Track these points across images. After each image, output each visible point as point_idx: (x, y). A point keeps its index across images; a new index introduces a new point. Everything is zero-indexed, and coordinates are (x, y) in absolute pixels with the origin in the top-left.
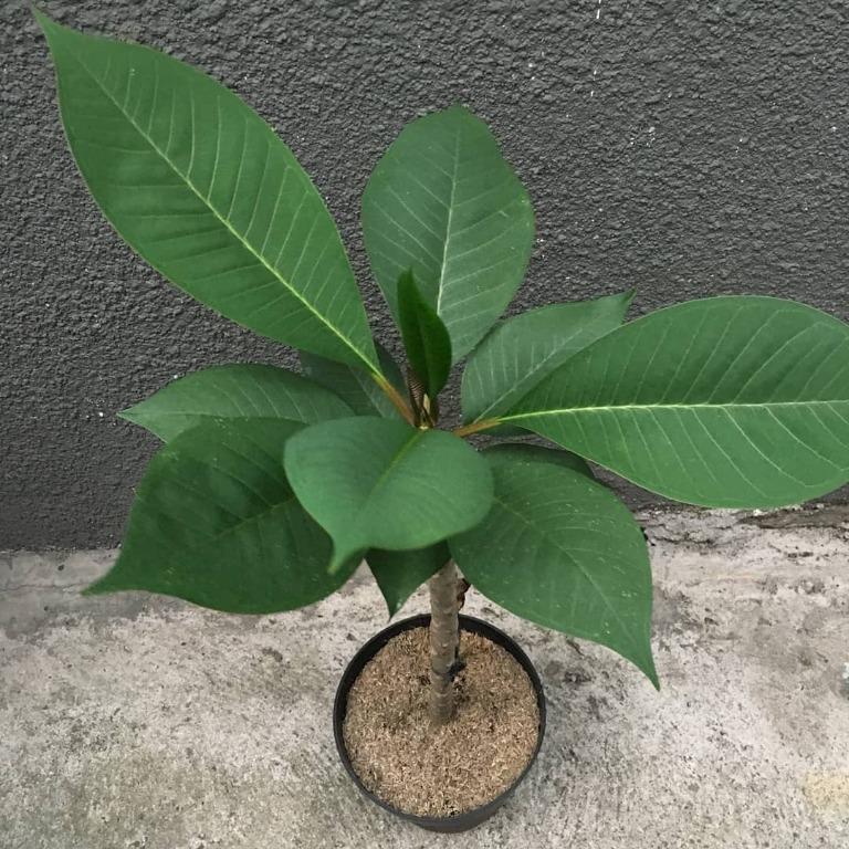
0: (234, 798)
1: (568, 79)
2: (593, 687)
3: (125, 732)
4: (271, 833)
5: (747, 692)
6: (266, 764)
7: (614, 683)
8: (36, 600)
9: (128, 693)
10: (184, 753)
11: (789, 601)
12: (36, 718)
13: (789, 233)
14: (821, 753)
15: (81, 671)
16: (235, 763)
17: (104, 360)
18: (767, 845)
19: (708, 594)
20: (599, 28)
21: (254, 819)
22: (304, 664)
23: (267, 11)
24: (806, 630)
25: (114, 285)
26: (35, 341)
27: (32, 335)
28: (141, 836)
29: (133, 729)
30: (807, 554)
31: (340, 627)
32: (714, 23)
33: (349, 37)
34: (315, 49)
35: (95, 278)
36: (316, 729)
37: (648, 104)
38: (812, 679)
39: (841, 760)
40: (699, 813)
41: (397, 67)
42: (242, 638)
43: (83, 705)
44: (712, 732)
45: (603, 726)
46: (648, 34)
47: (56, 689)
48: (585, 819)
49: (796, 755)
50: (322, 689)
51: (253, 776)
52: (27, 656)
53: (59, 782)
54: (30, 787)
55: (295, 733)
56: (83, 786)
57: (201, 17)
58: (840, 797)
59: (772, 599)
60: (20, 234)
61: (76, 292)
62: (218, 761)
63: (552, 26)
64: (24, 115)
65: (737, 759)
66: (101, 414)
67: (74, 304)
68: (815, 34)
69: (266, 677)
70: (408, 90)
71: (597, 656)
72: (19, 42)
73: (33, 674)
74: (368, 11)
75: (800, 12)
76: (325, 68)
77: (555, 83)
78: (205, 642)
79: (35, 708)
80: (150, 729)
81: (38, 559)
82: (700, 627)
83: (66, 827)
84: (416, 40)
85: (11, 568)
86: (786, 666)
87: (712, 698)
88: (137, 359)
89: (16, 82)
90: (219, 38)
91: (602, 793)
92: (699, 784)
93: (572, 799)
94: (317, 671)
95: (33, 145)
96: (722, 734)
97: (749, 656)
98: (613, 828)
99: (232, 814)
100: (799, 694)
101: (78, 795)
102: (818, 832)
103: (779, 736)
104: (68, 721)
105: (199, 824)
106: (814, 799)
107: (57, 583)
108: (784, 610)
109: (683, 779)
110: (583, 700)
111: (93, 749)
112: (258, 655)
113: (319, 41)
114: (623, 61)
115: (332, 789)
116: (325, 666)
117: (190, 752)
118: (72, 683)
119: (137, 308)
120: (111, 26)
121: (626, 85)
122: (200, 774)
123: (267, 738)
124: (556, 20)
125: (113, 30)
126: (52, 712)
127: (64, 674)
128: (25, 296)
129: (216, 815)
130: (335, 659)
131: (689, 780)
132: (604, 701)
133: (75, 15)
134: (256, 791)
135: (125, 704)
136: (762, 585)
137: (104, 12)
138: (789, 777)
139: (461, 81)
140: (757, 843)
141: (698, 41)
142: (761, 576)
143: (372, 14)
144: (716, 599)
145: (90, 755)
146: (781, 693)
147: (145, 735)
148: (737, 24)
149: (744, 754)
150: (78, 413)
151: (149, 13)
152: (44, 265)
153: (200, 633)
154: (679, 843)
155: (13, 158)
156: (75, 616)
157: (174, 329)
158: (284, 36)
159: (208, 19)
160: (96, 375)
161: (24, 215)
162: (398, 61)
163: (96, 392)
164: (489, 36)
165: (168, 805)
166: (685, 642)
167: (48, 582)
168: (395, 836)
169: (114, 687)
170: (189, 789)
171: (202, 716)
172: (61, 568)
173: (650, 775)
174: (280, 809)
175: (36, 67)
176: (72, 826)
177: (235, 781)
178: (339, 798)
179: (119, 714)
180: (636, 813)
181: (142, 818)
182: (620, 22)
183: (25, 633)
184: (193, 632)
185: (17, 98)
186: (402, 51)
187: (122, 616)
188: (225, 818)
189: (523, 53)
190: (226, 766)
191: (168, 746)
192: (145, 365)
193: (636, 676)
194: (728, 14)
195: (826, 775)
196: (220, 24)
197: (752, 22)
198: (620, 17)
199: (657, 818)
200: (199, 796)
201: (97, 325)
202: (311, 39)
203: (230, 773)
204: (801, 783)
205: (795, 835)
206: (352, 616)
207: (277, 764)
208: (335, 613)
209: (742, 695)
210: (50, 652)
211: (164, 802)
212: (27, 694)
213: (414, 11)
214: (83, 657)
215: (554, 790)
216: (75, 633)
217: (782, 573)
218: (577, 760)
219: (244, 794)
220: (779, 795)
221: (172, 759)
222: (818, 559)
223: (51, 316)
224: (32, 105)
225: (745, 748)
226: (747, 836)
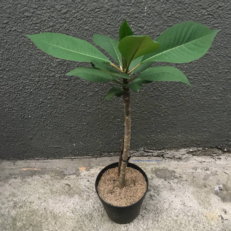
0: (56, 220)
1: (140, 29)
2: (151, 192)
3: (28, 204)
4: (66, 228)
5: (190, 193)
6: (65, 211)
7: (156, 191)
8: (7, 172)
9: (30, 194)
10: (43, 209)
11: (200, 173)
12: (4, 200)
13: (190, 69)
14: (210, 208)
15: (18, 189)
16: (57, 211)
17: (32, 100)
18: (197, 230)
19: (180, 171)
20: (145, 18)
21: (61, 225)
22: (76, 187)
23: (76, 12)
24: (205, 179)
25: (37, 79)
26: (16, 94)
27: (16, 93)
28: (31, 229)
29: (30, 203)
30: (204, 162)
31: (86, 179)
32: (170, 17)
33: (93, 18)
34: (86, 21)
35: (33, 77)
36: (79, 203)
37: (157, 35)
38: (207, 190)
39: (215, 209)
40: (179, 222)
41: (103, 25)
42: (60, 181)
43: (17, 197)
44: (182, 203)
45: (154, 202)
46: (156, 19)
47: (10, 194)
48: (149, 224)
49: (204, 208)
50: (81, 193)
51: (62, 214)
52: (3, 186)
53: (10, 216)
54: (2, 218)
55: (73, 204)
56: (16, 217)
57: (62, 13)
58: (215, 218)
59: (196, 172)
60: (17, 65)
61: (28, 81)
62: (52, 211)
63: (136, 16)
64: (22, 35)
65: (188, 209)
66: (30, 116)
67: (27, 84)
68: (191, 20)
69: (66, 190)
70: (105, 31)
71: (152, 185)
72: (23, 17)
73: (5, 190)
74: (97, 12)
75: (187, 15)
76: (88, 25)
77: (137, 30)
78: (50, 182)
79: (5, 198)
80: (35, 203)
81: (8, 162)
82: (178, 178)
83: (11, 227)
84: (107, 19)
85: (1, 164)
86: (200, 187)
87: (181, 195)
88: (40, 100)
89: (21, 27)
90: (66, 18)
91: (154, 217)
92: (179, 215)
93: (146, 219)
94: (79, 189)
95: (23, 42)
96: (184, 203)
97: (190, 185)
98: (156, 226)
99: (55, 224)
100: (204, 194)
101: (14, 219)
102: (210, 227)
103: (199, 204)
104: (13, 201)
105: (46, 226)
106: (209, 219)
107: (13, 168)
108: (199, 174)
109: (174, 214)
110: (148, 195)
111: (19, 208)
112: (64, 185)
113: (87, 19)
114: (151, 25)
115: (82, 217)
116: (82, 188)
117: (45, 209)
118: (15, 192)
119: (42, 86)
120: (43, 14)
121: (152, 31)
122: (47, 214)
123: (65, 205)
124: (137, 15)
125: (43, 15)
126: (9, 199)
127: (13, 190)
128: (16, 82)
129: (51, 224)
130: (84, 186)
131: (176, 214)
132: (154, 195)
133: (36, 12)
134: (62, 218)
135: (28, 197)
136: (193, 168)
137: (42, 11)
138: (202, 214)
139: (117, 29)
140: (194, 229)
141: (166, 21)
142: (193, 166)
143: (98, 13)
144: (182, 172)
145: (18, 209)
146: (199, 194)
147: (33, 204)
148: (174, 17)
149: (190, 208)
150: (24, 116)
151: (51, 12)
152: (21, 74)
153: (49, 180)
154: (174, 229)
155: (18, 45)
156: (17, 176)
157: (50, 92)
158: (79, 17)
159: (63, 13)
160: (30, 105)
161: (18, 60)
162: (103, 24)
163: (29, 109)
164: (122, 18)
165: (38, 222)
166: (174, 182)
167: (10, 168)
168: (99, 229)
169: (26, 193)
170: (44, 218)
171: (49, 200)
172: (14, 164)
173: (166, 213)
174: (68, 222)
175: (26, 23)
176: (12, 227)
177: (57, 216)
178: (84, 220)
179: (27, 199)
180: (163, 222)
181: (31, 225)
182: (150, 16)
183: (3, 180)
184: (48, 180)
185: (21, 31)
186: (104, 22)
187: (29, 176)
188: (53, 225)
189: (130, 23)
190: (55, 212)
191: (39, 207)
192: (42, 102)
193: (162, 190)
194: (172, 15)
195: (211, 213)
196: (66, 14)
197: (177, 17)
198: (150, 15)
199: (168, 223)
200: (47, 219)
201: (32, 90)
202: (85, 18)
203: (55, 214)
204: (205, 215)
205: (204, 227)
206: (89, 176)
207: (68, 211)
208: (85, 175)
209: (189, 194)
210: (10, 185)
211: (37, 221)
212: (3, 195)
213: (107, 13)
214: (18, 186)
215: (141, 217)
216: (17, 180)
217: (198, 166)
218: (147, 210)
219: (59, 219)
220: (200, 218)
221: (40, 210)
222: (207, 163)
223: (21, 87)
224: (24, 33)
225: (190, 207)
226: (191, 228)
